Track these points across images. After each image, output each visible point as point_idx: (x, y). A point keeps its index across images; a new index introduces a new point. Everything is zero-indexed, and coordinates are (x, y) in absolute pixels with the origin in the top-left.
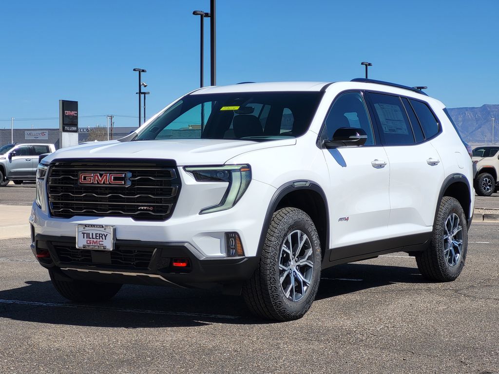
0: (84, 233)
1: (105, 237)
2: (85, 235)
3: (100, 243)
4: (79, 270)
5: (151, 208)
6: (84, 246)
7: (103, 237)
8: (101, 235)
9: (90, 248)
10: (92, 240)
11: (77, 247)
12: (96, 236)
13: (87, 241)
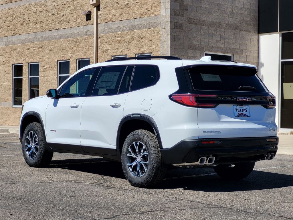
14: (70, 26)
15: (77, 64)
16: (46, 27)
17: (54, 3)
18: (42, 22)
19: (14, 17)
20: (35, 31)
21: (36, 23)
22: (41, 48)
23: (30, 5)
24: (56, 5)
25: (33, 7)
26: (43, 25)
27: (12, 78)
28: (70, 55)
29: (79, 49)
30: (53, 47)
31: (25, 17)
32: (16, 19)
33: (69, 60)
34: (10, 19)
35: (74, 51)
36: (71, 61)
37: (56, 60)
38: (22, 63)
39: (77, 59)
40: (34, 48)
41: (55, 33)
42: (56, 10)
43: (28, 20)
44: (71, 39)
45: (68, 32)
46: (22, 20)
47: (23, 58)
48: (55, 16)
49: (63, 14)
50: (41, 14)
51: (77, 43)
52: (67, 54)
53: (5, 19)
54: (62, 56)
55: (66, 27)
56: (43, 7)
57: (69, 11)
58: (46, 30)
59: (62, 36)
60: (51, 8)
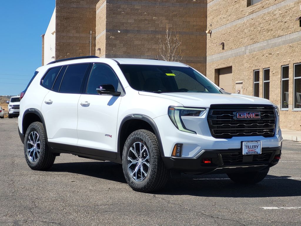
0: (246, 146)
1: (257, 147)
2: (247, 147)
3: (255, 150)
4: (230, 167)
5: (268, 130)
6: (247, 153)
7: (256, 147)
8: (255, 146)
9: (250, 154)
10: (250, 149)
11: (243, 154)
12: (253, 147)
13: (248, 150)
14: (290, 32)
15: (293, 68)
16: (274, 34)
17: (280, 11)
18: (272, 30)
19: (255, 26)
20: (267, 39)
21: (268, 31)
22: (271, 54)
23: (265, 14)
24: (281, 13)
25: (266, 16)
26: (272, 32)
27: (253, 83)
28: (289, 60)
29: (295, 54)
30: (278, 52)
31: (261, 25)
32: (256, 28)
33: (288, 65)
34: (252, 29)
35: (292, 56)
36: (289, 65)
37: (280, 65)
38: (259, 69)
39: (294, 64)
40: (267, 55)
41: (280, 40)
42: (280, 18)
43: (263, 28)
44: (290, 44)
45: (288, 38)
46: (259, 29)
47: (260, 64)
48: (280, 24)
49: (285, 21)
50: (271, 23)
51: (294, 49)
52: (287, 60)
53: (249, 29)
54: (284, 61)
55: (287, 34)
56: (273, 16)
57: (289, 18)
58: (274, 37)
59: (284, 42)
60: (278, 16)
